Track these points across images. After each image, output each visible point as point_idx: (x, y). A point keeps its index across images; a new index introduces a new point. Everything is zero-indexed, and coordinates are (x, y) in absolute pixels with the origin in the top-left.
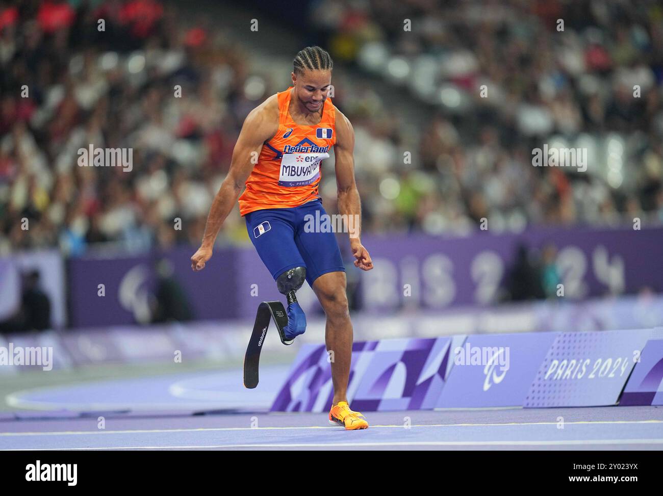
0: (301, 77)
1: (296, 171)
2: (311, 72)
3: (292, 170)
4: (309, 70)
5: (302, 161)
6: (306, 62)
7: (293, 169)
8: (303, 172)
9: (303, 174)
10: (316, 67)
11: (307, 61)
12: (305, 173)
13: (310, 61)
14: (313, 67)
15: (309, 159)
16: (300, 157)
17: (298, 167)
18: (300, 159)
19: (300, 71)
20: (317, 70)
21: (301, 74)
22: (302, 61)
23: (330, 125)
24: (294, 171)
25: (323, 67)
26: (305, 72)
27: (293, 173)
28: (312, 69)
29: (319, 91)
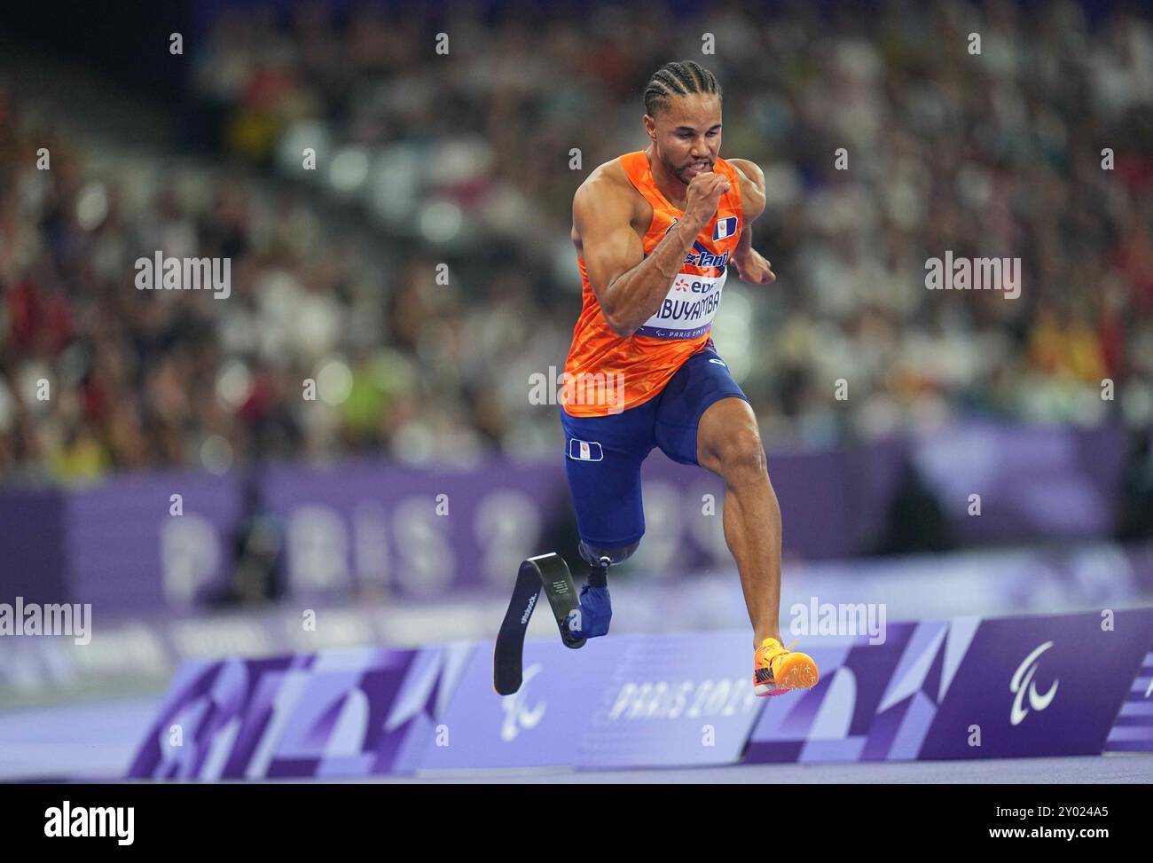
0: (665, 115)
1: (673, 308)
2: (682, 100)
3: (665, 307)
4: (680, 96)
5: (685, 290)
6: (671, 84)
7: (668, 305)
8: (686, 312)
9: (684, 315)
10: (692, 89)
11: (673, 81)
12: (688, 314)
13: (677, 81)
14: (685, 90)
15: (699, 287)
16: (682, 281)
17: (677, 302)
18: (682, 286)
19: (660, 103)
20: (694, 94)
21: (664, 110)
22: (663, 86)
23: (731, 211)
24: (669, 309)
25: (704, 88)
26: (671, 103)
27: (667, 313)
28: (684, 93)
29: (702, 138)
